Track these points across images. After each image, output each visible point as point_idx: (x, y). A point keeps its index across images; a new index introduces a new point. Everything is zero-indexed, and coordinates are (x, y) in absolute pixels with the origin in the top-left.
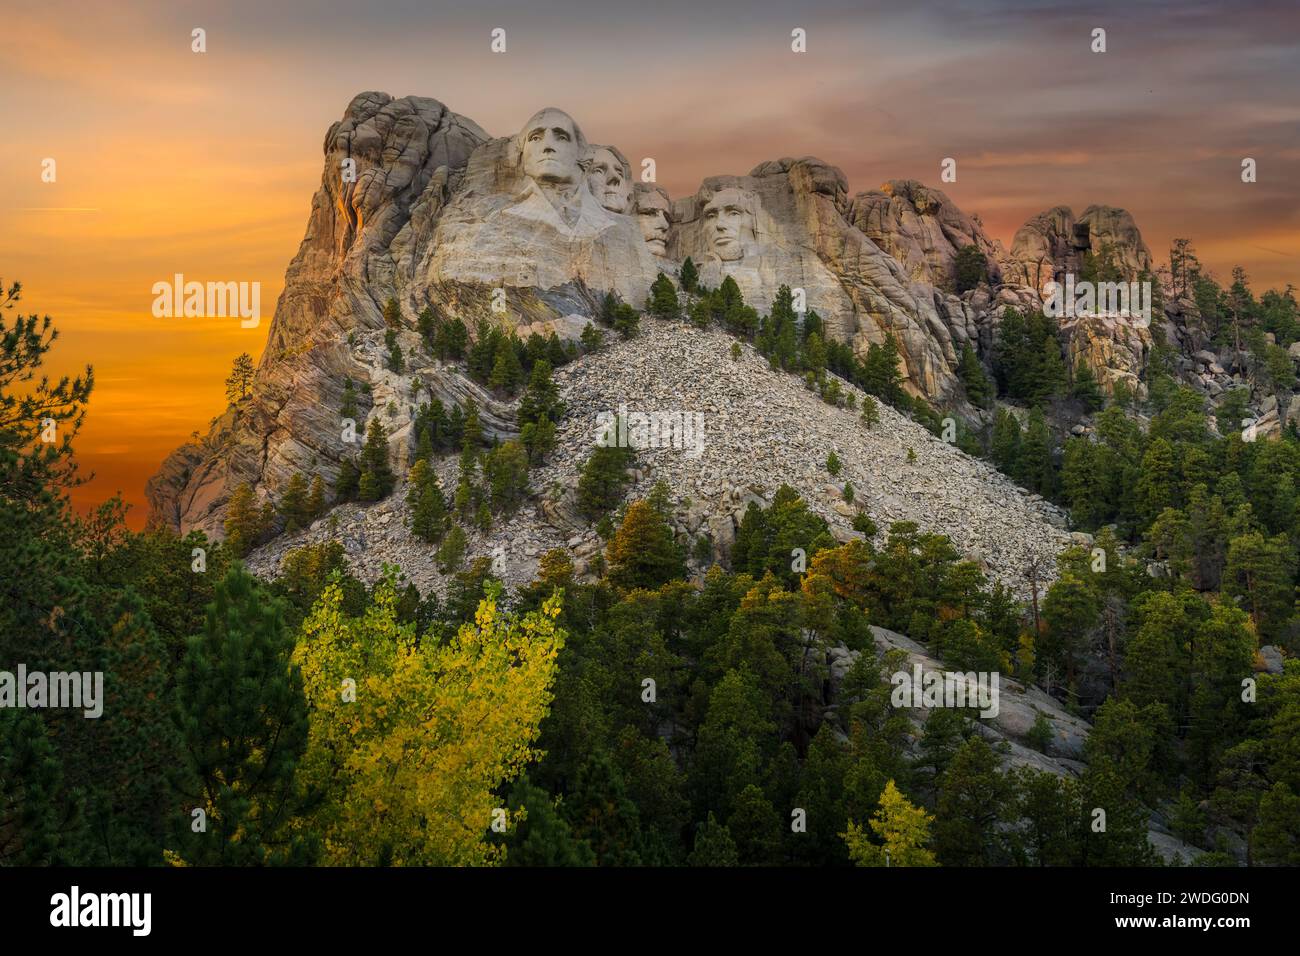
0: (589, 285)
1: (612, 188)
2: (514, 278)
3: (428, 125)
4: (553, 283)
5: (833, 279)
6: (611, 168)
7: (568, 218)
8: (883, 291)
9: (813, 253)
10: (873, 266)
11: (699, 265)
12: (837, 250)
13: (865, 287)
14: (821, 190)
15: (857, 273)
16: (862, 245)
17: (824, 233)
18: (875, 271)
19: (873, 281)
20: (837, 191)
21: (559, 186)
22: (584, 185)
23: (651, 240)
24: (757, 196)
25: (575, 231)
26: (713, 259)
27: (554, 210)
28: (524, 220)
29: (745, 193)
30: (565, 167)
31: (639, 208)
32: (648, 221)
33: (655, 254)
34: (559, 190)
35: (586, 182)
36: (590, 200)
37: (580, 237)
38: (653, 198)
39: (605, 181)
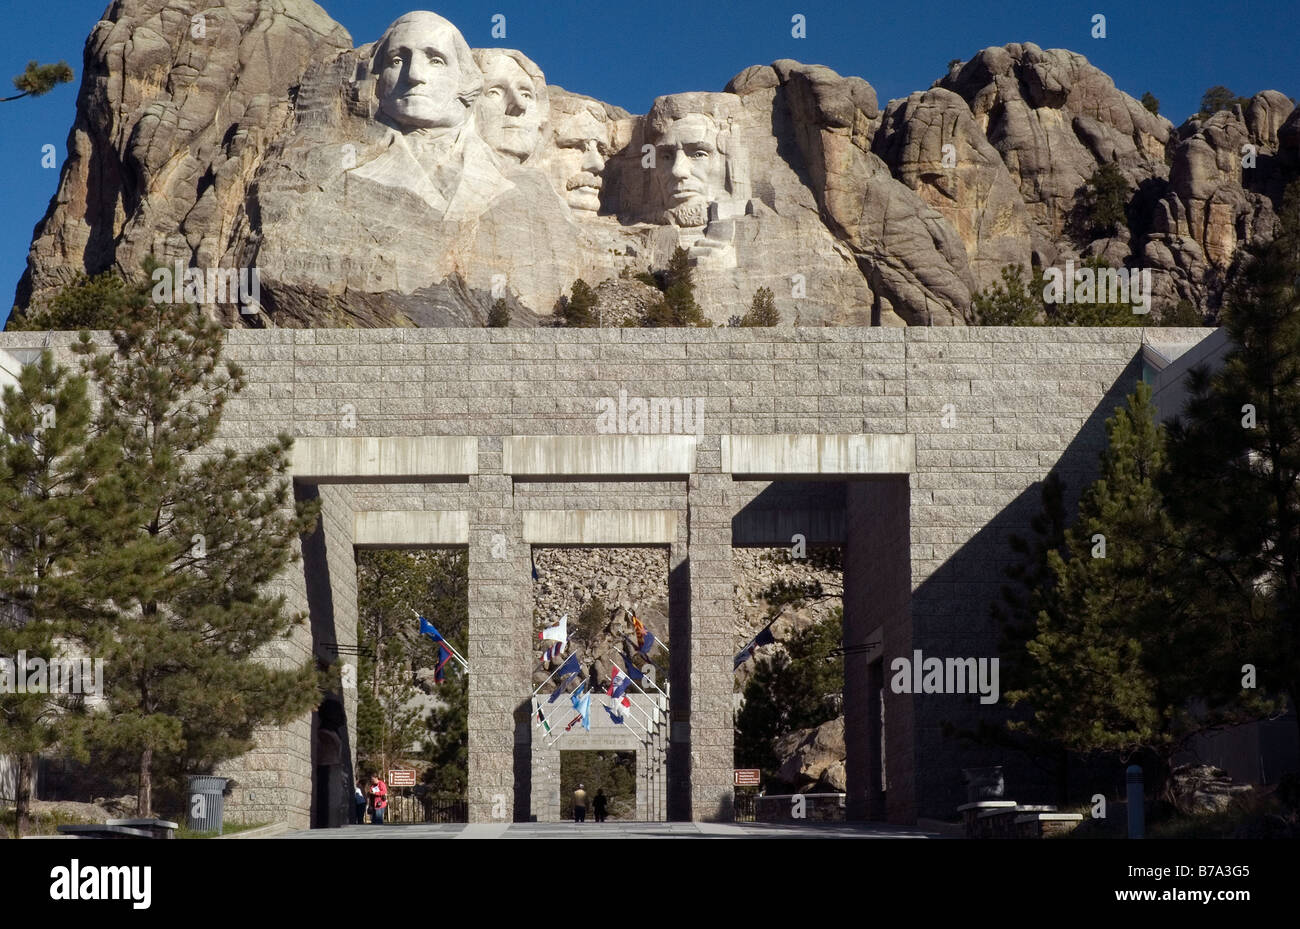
0: (471, 283)
1: (514, 120)
2: (361, 280)
3: (238, 21)
4: (419, 283)
5: (845, 258)
6: (513, 86)
7: (444, 183)
8: (918, 277)
9: (816, 218)
10: (905, 237)
11: (645, 231)
12: (850, 213)
13: (891, 270)
14: (829, 122)
15: (880, 247)
16: (891, 205)
17: (832, 186)
18: (906, 245)
19: (903, 261)
20: (855, 119)
21: (430, 131)
22: (469, 127)
23: (577, 187)
24: (735, 127)
25: (453, 202)
26: (667, 223)
27: (423, 171)
28: (379, 186)
29: (718, 120)
30: (439, 106)
31: (559, 139)
32: (573, 158)
33: (583, 208)
34: (432, 138)
35: (472, 119)
36: (477, 151)
37: (459, 213)
38: (581, 123)
39: (503, 108)
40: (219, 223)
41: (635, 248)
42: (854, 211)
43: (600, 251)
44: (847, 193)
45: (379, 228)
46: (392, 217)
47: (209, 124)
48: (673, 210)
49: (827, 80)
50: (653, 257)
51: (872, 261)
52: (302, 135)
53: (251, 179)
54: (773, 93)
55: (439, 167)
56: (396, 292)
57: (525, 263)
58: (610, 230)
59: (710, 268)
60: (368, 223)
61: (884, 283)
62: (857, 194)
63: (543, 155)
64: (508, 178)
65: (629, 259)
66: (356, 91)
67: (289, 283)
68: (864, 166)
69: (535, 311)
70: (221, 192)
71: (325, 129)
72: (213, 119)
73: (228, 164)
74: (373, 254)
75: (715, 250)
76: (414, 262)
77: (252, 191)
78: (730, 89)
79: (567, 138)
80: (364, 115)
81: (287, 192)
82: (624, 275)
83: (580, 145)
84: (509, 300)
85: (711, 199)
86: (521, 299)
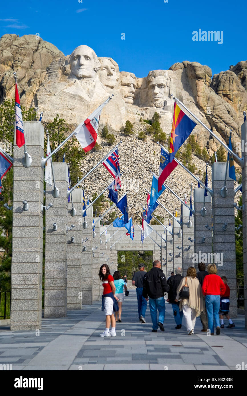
1: (110, 77)
2: (66, 120)
3: (32, 49)
5: (203, 116)
6: (109, 68)
7: (89, 93)
8: (223, 121)
9: (194, 104)
10: (220, 110)
11: (146, 109)
12: (204, 103)
13: (216, 119)
14: (198, 78)
15: (213, 113)
16: (216, 101)
17: (199, 96)
18: (220, 112)
19: (219, 117)
20: (206, 77)
21: (86, 79)
22: (97, 78)
23: (127, 97)
24: (172, 79)
25: (92, 99)
26: (152, 106)
27: (84, 90)
28: (71, 94)
29: (167, 78)
30: (88, 72)
31: (122, 83)
32: (126, 89)
33: (129, 103)
34: (86, 81)
35: (98, 76)
36: (99, 85)
37: (94, 102)
38: (128, 79)
39: (107, 74)
40: (26, 105)
41: (143, 113)
42: (205, 103)
43: (134, 114)
44: (203, 98)
45: (71, 106)
46: (75, 103)
47: (24, 78)
48: (154, 103)
49: (198, 66)
50: (148, 116)
51: (210, 117)
52: (50, 80)
53: (35, 93)
54: (182, 70)
55: (88, 89)
56: (76, 124)
57: (112, 116)
58: (136, 109)
59: (165, 119)
60: (68, 104)
61: (214, 123)
62: (206, 98)
63: (118, 88)
64: (108, 93)
65: (142, 116)
66: (65, 68)
67: (46, 121)
68: (208, 90)
69: (115, 130)
70: (27, 96)
71: (56, 78)
72: (25, 76)
73: (29, 88)
74: (69, 113)
75: (166, 113)
76: (81, 115)
77: (35, 96)
78: (170, 69)
79: (124, 83)
80: (67, 74)
81: (45, 96)
82: (140, 120)
83: (128, 85)
84: (108, 127)
85: (165, 100)
86: (111, 126)
